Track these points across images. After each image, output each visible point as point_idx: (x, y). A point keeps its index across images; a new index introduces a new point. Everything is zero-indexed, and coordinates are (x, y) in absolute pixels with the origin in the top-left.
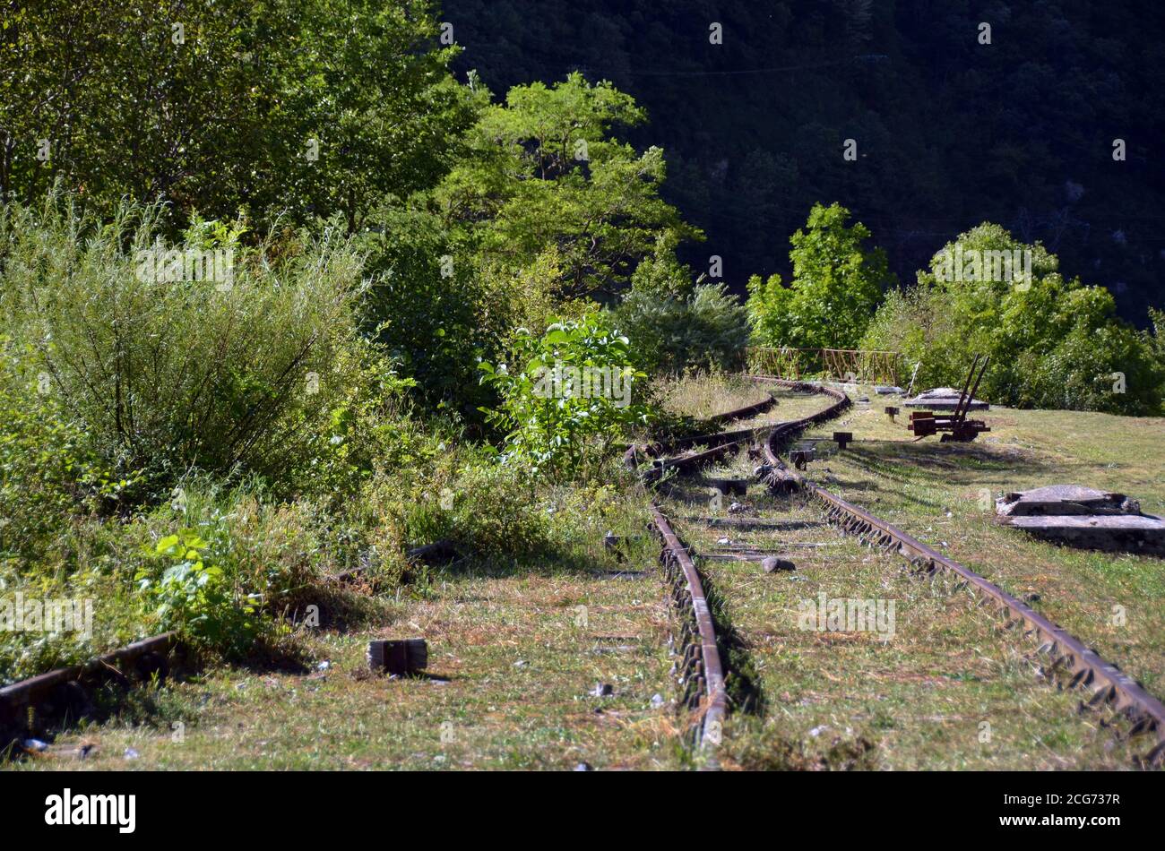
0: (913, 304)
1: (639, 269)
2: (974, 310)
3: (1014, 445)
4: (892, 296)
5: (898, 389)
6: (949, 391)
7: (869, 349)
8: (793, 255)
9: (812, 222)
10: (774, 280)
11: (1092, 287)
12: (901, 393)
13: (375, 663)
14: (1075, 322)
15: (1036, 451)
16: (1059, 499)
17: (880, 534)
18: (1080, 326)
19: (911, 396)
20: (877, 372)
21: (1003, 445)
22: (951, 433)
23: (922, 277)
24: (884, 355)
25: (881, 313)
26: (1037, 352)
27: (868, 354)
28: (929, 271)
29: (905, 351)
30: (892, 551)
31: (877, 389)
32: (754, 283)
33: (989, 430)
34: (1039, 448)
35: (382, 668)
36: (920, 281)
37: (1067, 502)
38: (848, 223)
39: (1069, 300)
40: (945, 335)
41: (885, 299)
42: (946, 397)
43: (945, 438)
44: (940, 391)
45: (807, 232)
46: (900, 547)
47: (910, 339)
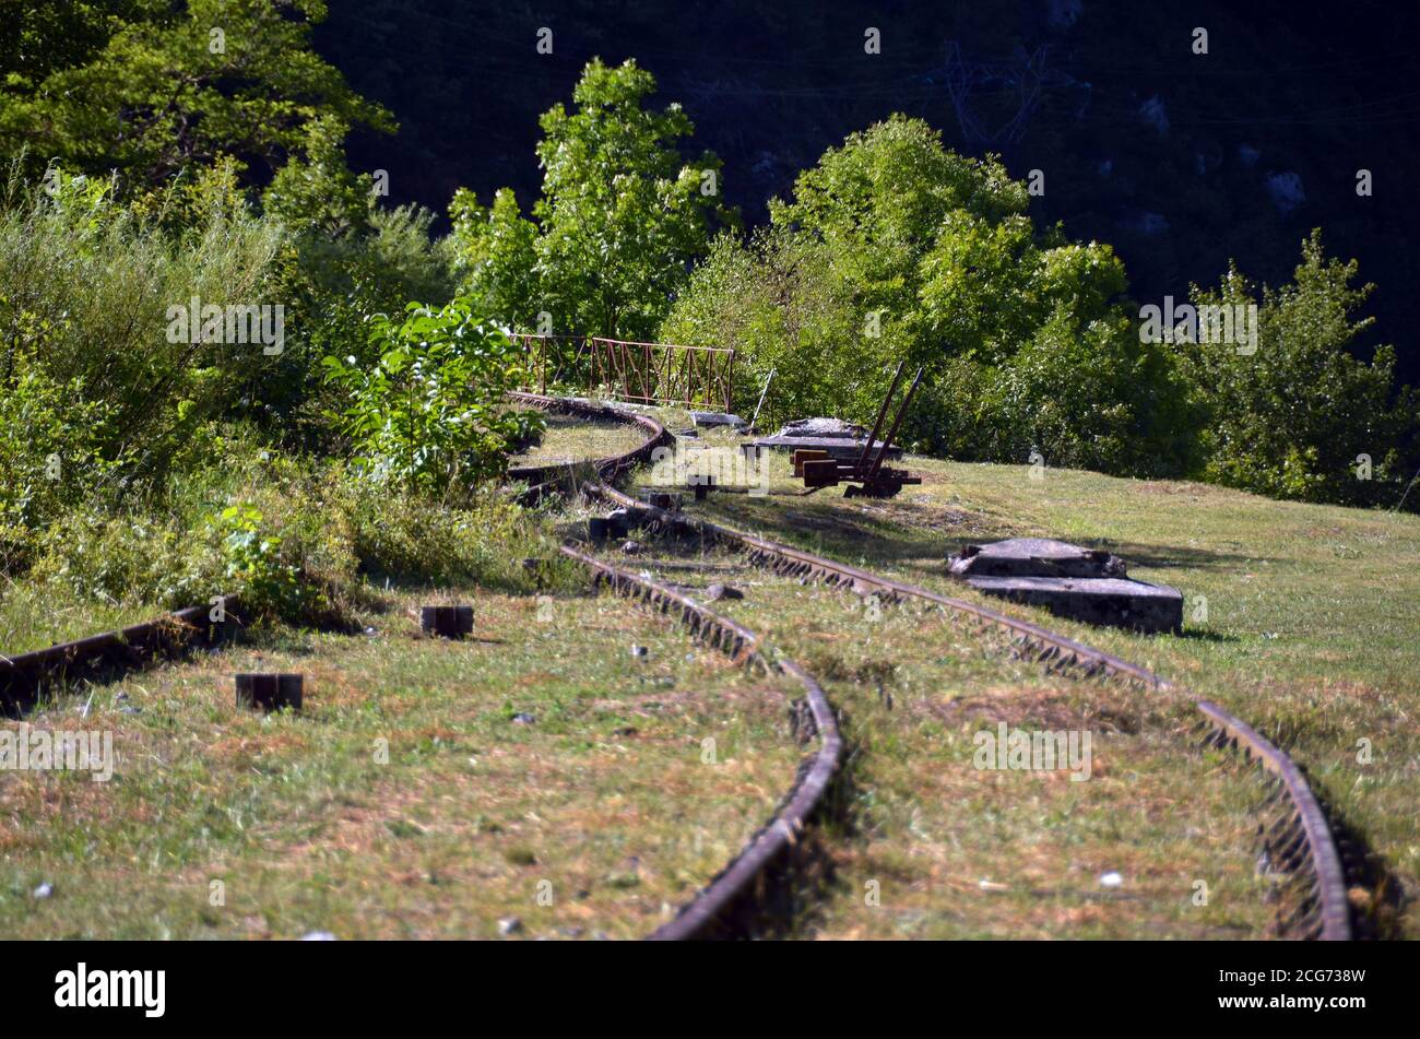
0: (762, 262)
1: (278, 181)
2: (872, 277)
3: (956, 507)
4: (723, 245)
5: (734, 418)
6: (834, 425)
7: (680, 340)
8: (542, 150)
9: (584, 91)
10: (504, 198)
11: (1085, 244)
12: (737, 426)
13: (427, 626)
14: (1053, 308)
15: (987, 516)
16: (1027, 555)
17: (824, 574)
18: (1060, 315)
19: (756, 432)
20: (694, 385)
21: (940, 506)
22: (860, 485)
23: (777, 210)
24: (710, 354)
25: (702, 277)
26: (984, 359)
27: (680, 350)
28: (791, 200)
29: (748, 349)
30: (843, 588)
31: (693, 416)
32: (462, 201)
33: (918, 481)
34: (993, 513)
35: (434, 631)
36: (775, 219)
37: (1038, 559)
38: (649, 101)
39: (1044, 266)
40: (819, 325)
41: (707, 252)
42: (830, 435)
43: (850, 492)
44: (817, 423)
45: (573, 109)
46: (852, 584)
47: (755, 325)
